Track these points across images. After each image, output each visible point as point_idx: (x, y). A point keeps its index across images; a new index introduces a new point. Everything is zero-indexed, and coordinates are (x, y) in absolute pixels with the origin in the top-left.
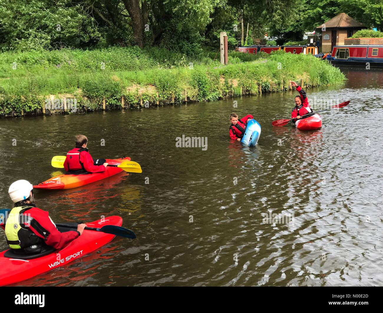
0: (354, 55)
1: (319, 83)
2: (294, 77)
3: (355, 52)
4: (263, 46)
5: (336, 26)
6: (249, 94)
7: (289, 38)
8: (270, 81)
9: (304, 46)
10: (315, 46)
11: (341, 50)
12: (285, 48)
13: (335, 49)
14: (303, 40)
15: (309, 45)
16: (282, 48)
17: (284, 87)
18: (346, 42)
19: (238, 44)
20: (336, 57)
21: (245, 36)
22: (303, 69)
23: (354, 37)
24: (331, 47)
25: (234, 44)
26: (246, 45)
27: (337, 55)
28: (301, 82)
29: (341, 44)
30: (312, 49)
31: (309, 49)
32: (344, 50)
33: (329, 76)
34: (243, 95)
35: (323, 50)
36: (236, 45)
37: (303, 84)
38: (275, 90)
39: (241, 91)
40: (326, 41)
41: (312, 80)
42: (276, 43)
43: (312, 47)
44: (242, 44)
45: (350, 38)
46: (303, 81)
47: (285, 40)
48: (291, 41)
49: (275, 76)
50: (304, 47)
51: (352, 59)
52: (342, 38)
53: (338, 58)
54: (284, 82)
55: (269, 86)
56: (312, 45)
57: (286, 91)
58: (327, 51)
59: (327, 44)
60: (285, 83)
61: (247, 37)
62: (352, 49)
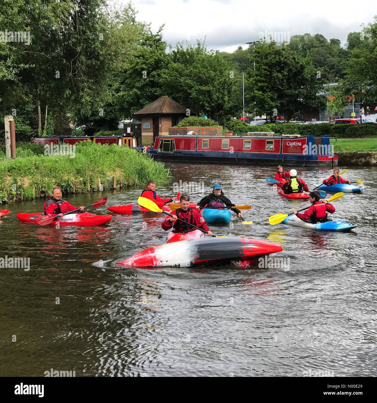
0: (181, 147)
1: (137, 181)
2: (104, 174)
3: (182, 144)
4: (67, 136)
5: (157, 112)
6: (45, 196)
7: (100, 126)
8: (73, 179)
9: (118, 136)
10: (132, 137)
11: (165, 141)
12: (95, 139)
13: (158, 140)
14: (118, 129)
15: (125, 135)
16: (92, 139)
17: (91, 187)
18: (171, 132)
19: (34, 134)
20: (159, 150)
21: (43, 124)
22: (116, 164)
23: (181, 126)
24: (152, 138)
25: (29, 134)
26: (45, 135)
27: (161, 148)
28: (113, 180)
29: (164, 134)
30: (129, 140)
31: (125, 140)
32: (169, 141)
33: (148, 173)
34: (36, 198)
35: (144, 141)
36: (32, 135)
37: (115, 183)
38: (80, 191)
39: (33, 193)
40: (147, 130)
41: (127, 178)
42: (83, 133)
43: (129, 138)
44: (40, 134)
45: (175, 127)
46: (115, 179)
47: (95, 129)
48: (102, 131)
49: (78, 172)
50: (119, 138)
51: (179, 153)
52: (165, 127)
53: (161, 151)
54: (91, 180)
55: (72, 185)
56: (128, 135)
57: (94, 191)
58: (149, 143)
59: (147, 134)
60: (92, 182)
61: (46, 124)
62: (178, 141)
